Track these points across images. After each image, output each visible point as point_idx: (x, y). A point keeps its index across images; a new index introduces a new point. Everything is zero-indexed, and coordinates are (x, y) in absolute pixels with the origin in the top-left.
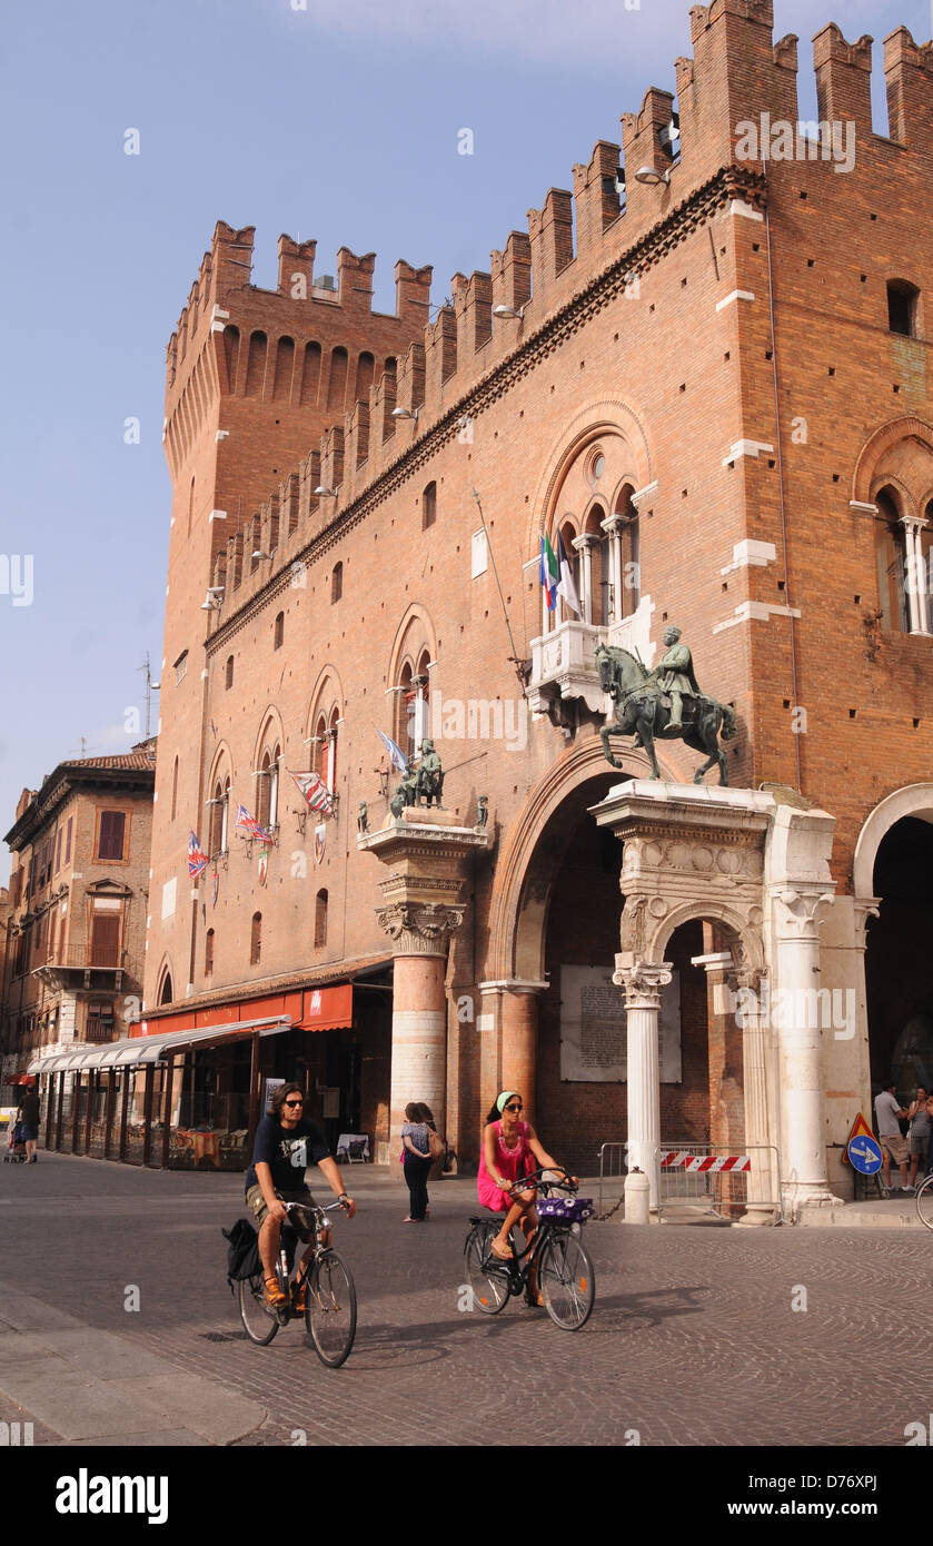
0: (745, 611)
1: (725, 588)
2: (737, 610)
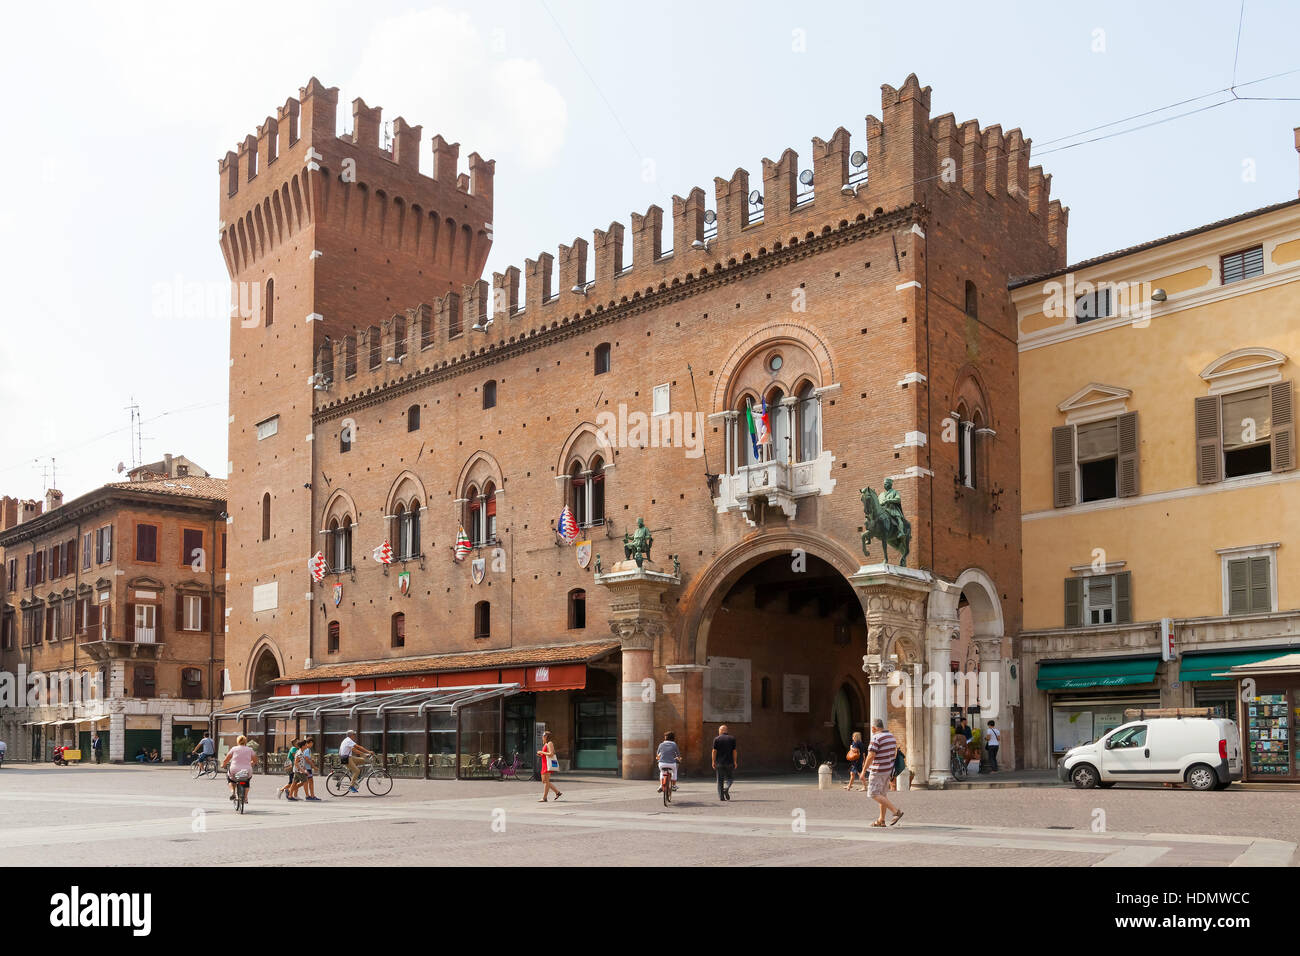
0: (914, 472)
1: (897, 456)
2: (907, 470)
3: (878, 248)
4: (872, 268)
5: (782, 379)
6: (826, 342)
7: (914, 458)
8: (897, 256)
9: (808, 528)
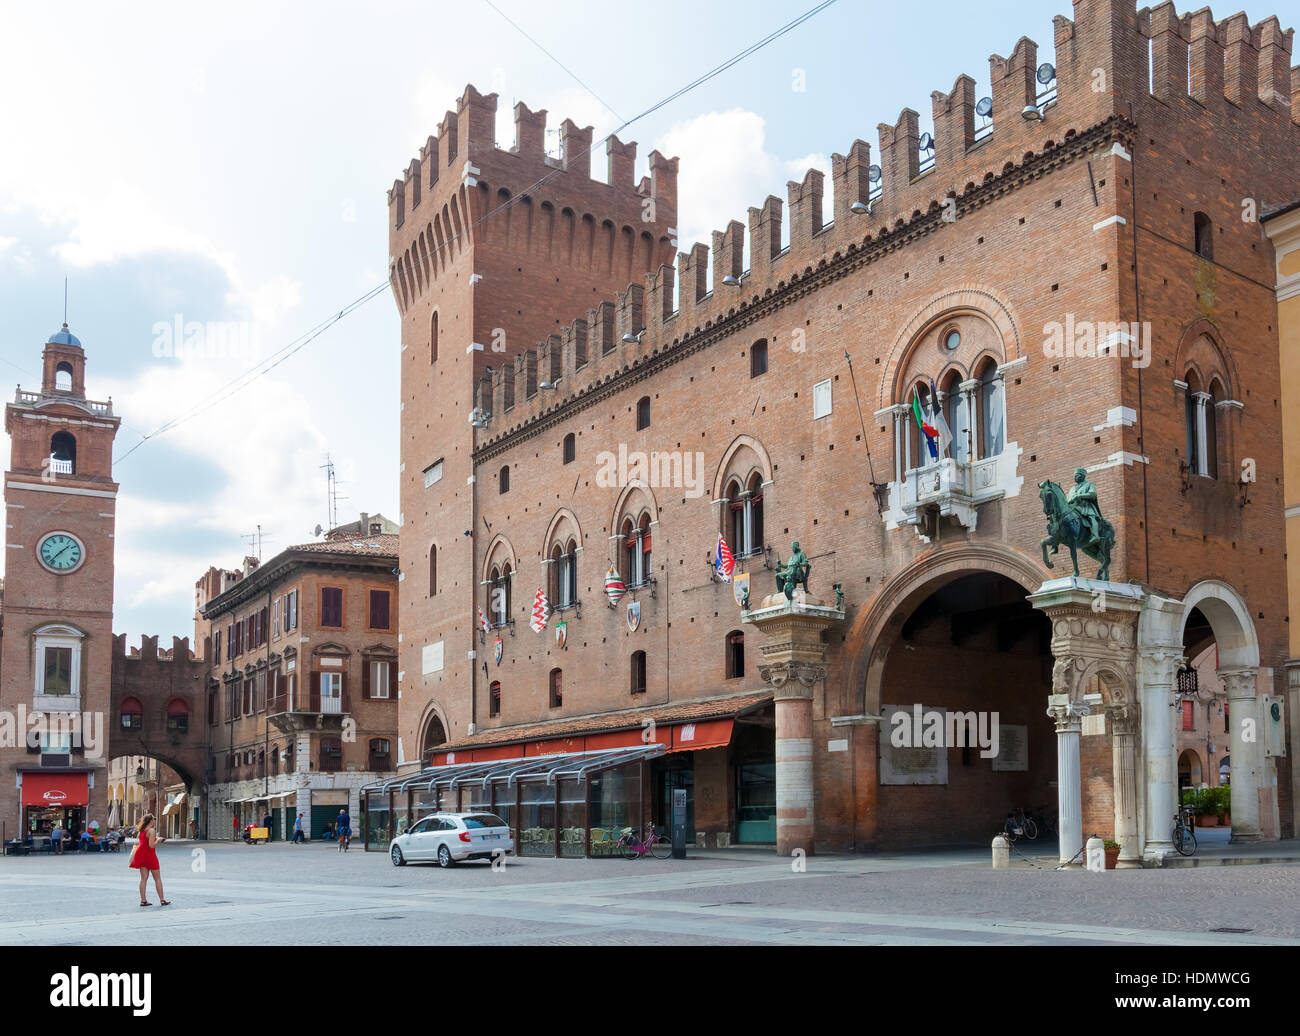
0: (1118, 458)
1: (1098, 440)
2: (1110, 458)
3: (1071, 180)
4: (1063, 207)
5: (958, 359)
6: (1009, 306)
7: (1118, 441)
8: (1094, 188)
9: (990, 540)
